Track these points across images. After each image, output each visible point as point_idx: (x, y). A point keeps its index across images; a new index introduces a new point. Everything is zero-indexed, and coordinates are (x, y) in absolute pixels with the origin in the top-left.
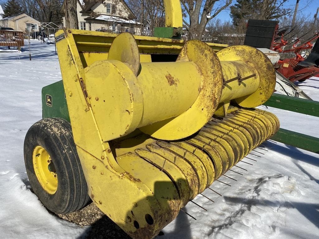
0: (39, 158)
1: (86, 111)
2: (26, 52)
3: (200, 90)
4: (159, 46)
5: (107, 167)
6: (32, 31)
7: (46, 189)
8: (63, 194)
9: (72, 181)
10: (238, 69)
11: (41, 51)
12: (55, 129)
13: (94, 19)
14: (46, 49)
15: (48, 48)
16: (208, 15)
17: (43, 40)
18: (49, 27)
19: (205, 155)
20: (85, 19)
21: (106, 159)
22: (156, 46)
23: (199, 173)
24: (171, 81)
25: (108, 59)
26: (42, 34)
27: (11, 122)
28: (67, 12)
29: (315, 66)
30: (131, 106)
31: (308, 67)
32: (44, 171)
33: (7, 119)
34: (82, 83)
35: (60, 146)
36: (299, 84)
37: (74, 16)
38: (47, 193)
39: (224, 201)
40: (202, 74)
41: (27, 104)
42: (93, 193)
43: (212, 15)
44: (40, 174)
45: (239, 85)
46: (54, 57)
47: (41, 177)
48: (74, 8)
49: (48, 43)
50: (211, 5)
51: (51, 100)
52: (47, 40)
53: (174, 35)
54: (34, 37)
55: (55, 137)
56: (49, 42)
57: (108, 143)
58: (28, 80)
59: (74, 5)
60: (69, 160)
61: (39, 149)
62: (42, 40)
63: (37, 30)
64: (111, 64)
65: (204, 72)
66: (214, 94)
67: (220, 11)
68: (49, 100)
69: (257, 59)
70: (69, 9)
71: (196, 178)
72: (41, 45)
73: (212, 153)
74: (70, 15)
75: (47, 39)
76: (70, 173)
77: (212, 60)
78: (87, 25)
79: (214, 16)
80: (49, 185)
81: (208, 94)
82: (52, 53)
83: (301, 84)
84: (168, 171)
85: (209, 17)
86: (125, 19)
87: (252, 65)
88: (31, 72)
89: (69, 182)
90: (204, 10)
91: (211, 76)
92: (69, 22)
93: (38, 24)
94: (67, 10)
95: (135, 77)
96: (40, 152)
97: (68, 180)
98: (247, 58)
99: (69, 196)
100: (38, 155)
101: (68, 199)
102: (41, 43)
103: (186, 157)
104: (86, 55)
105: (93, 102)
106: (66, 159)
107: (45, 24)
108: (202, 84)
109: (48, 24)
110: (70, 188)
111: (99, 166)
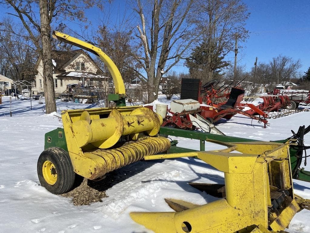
0: (46, 168)
1: (73, 137)
2: (3, 109)
3: (116, 128)
4: (102, 111)
5: (81, 156)
6: (4, 88)
7: (49, 183)
8: (60, 181)
9: (64, 174)
10: (138, 118)
11: (17, 107)
12: (56, 151)
13: (65, 76)
14: (20, 105)
15: (23, 104)
16: (162, 71)
17: (18, 97)
18: (22, 84)
19: (120, 153)
20: (56, 76)
21: (80, 154)
22: (101, 111)
23: (116, 158)
24: (103, 125)
25: (80, 120)
26: (15, 91)
27: (17, 159)
28: (45, 77)
29: (231, 108)
30: (88, 134)
31: (225, 109)
32: (48, 175)
33: (12, 158)
34: (71, 128)
35: (59, 158)
36: (227, 122)
37: (50, 80)
38: (50, 185)
39: (141, 182)
40: (117, 122)
41: (22, 149)
42: (76, 169)
43: (165, 70)
44: (46, 176)
45: (139, 125)
46: (31, 112)
47: (46, 178)
48: (51, 74)
49: (22, 100)
50: (163, 63)
51: (50, 139)
52: (21, 97)
53: (120, 98)
54: (8, 94)
55: (56, 155)
56: (23, 98)
57: (81, 148)
58: (18, 133)
59: (51, 72)
60: (63, 164)
61: (47, 163)
62: (16, 97)
63: (9, 87)
64: (81, 122)
65: (118, 121)
66: (121, 129)
67: (171, 67)
68: (49, 140)
69: (150, 113)
70: (47, 75)
71: (114, 160)
72: (16, 101)
73: (124, 153)
74: (47, 79)
75: (21, 95)
76: (64, 170)
77: (120, 117)
78: (59, 81)
79: (167, 71)
80: (51, 181)
81: (119, 129)
82: (28, 109)
83: (228, 121)
84: (104, 157)
85: (162, 72)
86: (93, 74)
87: (148, 116)
88: (17, 126)
89: (63, 174)
90: (159, 67)
91: (120, 122)
92: (47, 85)
93: (10, 82)
94: (45, 76)
95: (89, 125)
96: (46, 165)
97: (63, 173)
98: (146, 112)
99: (63, 181)
100: (45, 166)
101: (63, 183)
102: (15, 100)
103: (112, 153)
104: (72, 118)
105: (75, 134)
106: (62, 163)
107: (18, 83)
108: (117, 125)
109: (21, 82)
110: (64, 177)
111: (78, 157)
